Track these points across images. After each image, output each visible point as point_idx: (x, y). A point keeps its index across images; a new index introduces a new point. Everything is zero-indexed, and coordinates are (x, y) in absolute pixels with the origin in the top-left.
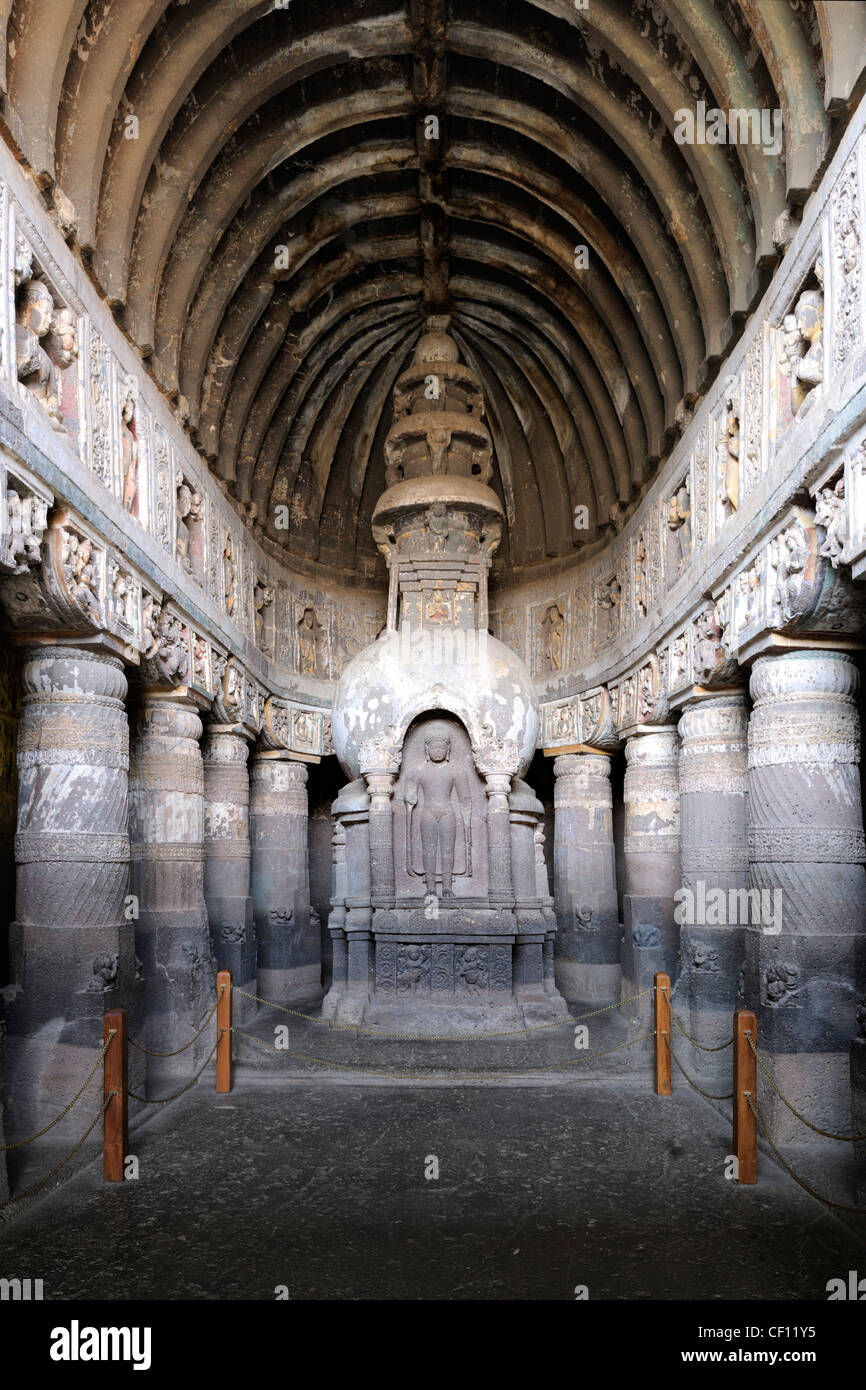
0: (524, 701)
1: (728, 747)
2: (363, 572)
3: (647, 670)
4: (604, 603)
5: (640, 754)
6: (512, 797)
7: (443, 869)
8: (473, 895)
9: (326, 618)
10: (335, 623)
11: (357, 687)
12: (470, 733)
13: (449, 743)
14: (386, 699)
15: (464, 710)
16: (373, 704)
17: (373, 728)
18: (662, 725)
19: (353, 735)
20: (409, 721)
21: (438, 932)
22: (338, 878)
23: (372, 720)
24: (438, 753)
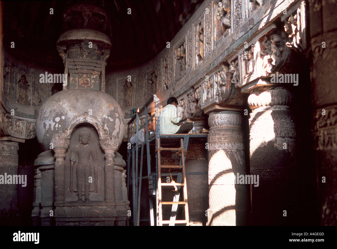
0: (120, 120)
4: (149, 81)
6: (115, 159)
7: (85, 189)
8: (98, 200)
9: (30, 80)
11: (50, 112)
12: (99, 132)
13: (89, 136)
14: (63, 118)
15: (96, 123)
16: (58, 119)
17: (57, 129)
19: (47, 132)
20: (73, 127)
21: (83, 216)
22: (37, 194)
23: (57, 126)
24: (85, 140)
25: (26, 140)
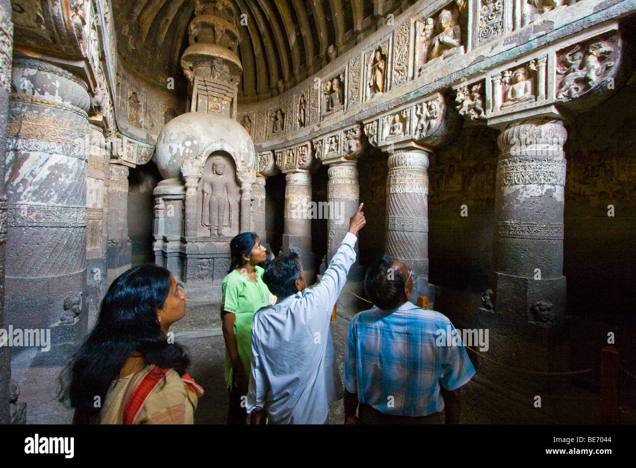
1: (351, 182)
2: (159, 83)
3: (304, 148)
5: (295, 180)
7: (218, 224)
9: (142, 99)
10: (146, 102)
11: (178, 134)
12: (236, 163)
13: (224, 167)
14: (195, 142)
15: (234, 153)
16: (188, 144)
17: (187, 155)
18: (305, 169)
19: (174, 157)
20: (209, 154)
21: (218, 252)
22: (159, 226)
23: (187, 151)
24: (219, 170)
25: (137, 166)
